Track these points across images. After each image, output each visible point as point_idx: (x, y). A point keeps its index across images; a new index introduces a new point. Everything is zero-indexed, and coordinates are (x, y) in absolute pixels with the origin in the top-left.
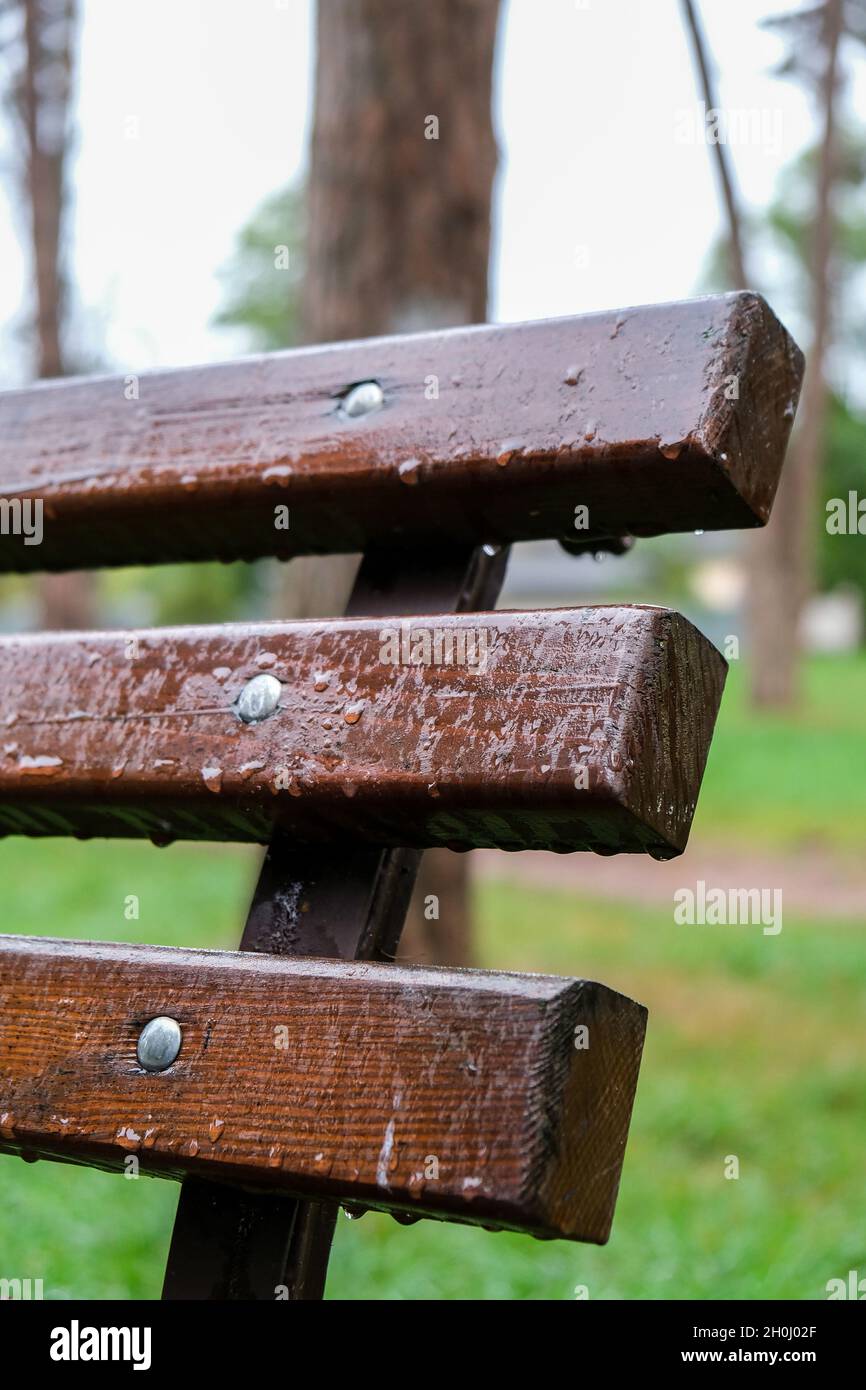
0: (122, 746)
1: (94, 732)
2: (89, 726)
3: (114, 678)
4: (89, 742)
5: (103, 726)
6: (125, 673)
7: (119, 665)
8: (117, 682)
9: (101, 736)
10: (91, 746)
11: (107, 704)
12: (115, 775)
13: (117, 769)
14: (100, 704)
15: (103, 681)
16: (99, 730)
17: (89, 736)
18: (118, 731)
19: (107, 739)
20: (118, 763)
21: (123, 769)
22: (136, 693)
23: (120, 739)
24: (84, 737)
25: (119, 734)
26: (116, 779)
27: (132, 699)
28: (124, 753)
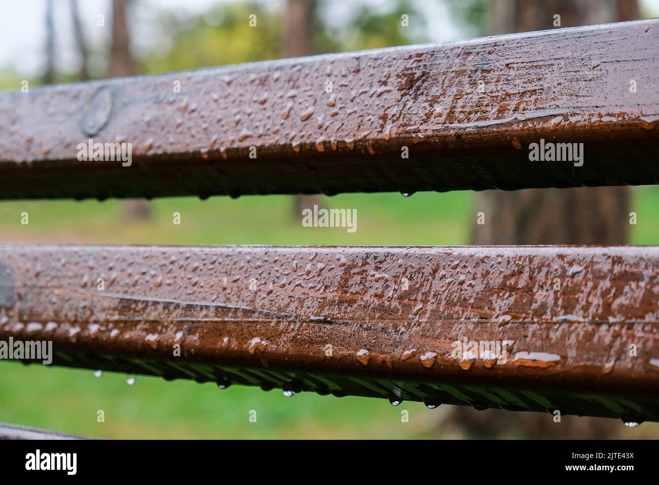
0: (610, 346)
1: (582, 333)
2: (576, 328)
3: (595, 287)
4: (578, 341)
5: (590, 328)
6: (606, 284)
7: (599, 277)
8: (599, 291)
9: (589, 336)
10: (580, 345)
11: (592, 310)
12: (607, 371)
13: (608, 366)
14: (585, 309)
15: (587, 290)
16: (586, 331)
17: (578, 335)
18: (604, 334)
19: (595, 339)
20: (608, 361)
21: (613, 367)
22: (618, 301)
23: (608, 340)
24: (573, 337)
25: (606, 336)
26: (607, 374)
27: (615, 306)
28: (612, 352)
